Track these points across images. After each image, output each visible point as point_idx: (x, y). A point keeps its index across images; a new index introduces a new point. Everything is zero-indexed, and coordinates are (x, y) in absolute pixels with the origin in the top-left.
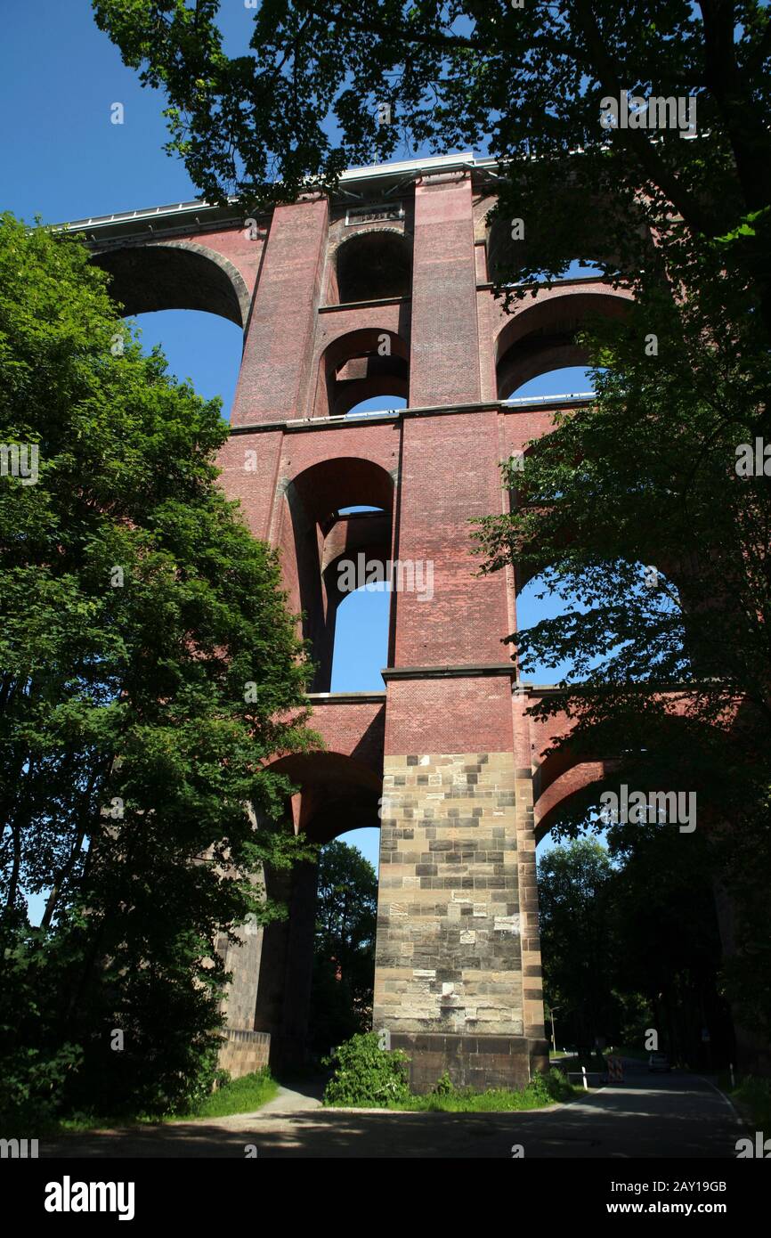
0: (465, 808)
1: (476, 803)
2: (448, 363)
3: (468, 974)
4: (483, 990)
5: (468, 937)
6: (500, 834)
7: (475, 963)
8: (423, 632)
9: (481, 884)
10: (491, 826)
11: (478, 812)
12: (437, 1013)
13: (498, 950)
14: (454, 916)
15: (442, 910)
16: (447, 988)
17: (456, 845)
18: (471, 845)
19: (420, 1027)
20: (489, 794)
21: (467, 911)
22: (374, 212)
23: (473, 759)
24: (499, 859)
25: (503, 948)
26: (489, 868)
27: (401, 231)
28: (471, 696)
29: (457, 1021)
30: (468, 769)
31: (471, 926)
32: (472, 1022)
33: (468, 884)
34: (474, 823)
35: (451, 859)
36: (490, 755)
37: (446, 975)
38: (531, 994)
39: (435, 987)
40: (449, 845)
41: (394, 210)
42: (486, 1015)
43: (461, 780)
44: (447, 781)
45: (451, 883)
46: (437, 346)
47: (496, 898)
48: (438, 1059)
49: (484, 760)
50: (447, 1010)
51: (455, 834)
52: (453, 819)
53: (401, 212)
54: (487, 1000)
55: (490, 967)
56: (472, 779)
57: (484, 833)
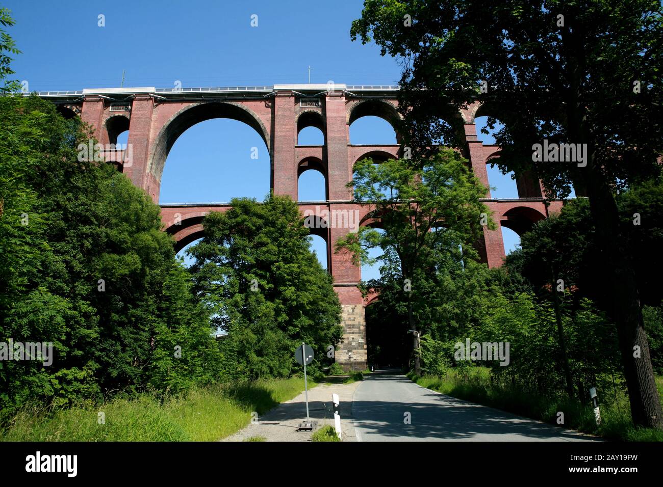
0: (352, 317)
1: (354, 316)
2: (340, 180)
3: (354, 351)
4: (357, 354)
5: (354, 344)
6: (359, 322)
7: (355, 349)
8: (339, 272)
9: (356, 333)
10: (357, 321)
11: (355, 318)
12: (348, 358)
13: (360, 346)
14: (351, 340)
15: (348, 339)
16: (350, 353)
17: (351, 325)
18: (353, 325)
19: (345, 361)
20: (357, 314)
21: (353, 339)
22: (310, 101)
23: (353, 306)
24: (359, 328)
25: (360, 344)
26: (357, 330)
27: (320, 113)
28: (352, 291)
29: (352, 360)
30: (352, 308)
31: (354, 341)
32: (355, 360)
33: (353, 333)
34: (354, 320)
35: (350, 328)
36: (357, 305)
37: (349, 351)
38: (365, 354)
39: (347, 354)
40: (349, 325)
41: (317, 102)
42: (357, 358)
43: (351, 311)
44: (348, 311)
45: (350, 333)
46: (337, 173)
47: (359, 336)
48: (349, 366)
49: (356, 306)
50: (350, 358)
51: (350, 323)
52: (350, 319)
53: (320, 103)
54: (358, 355)
55: (358, 349)
56: (353, 311)
57: (356, 322)
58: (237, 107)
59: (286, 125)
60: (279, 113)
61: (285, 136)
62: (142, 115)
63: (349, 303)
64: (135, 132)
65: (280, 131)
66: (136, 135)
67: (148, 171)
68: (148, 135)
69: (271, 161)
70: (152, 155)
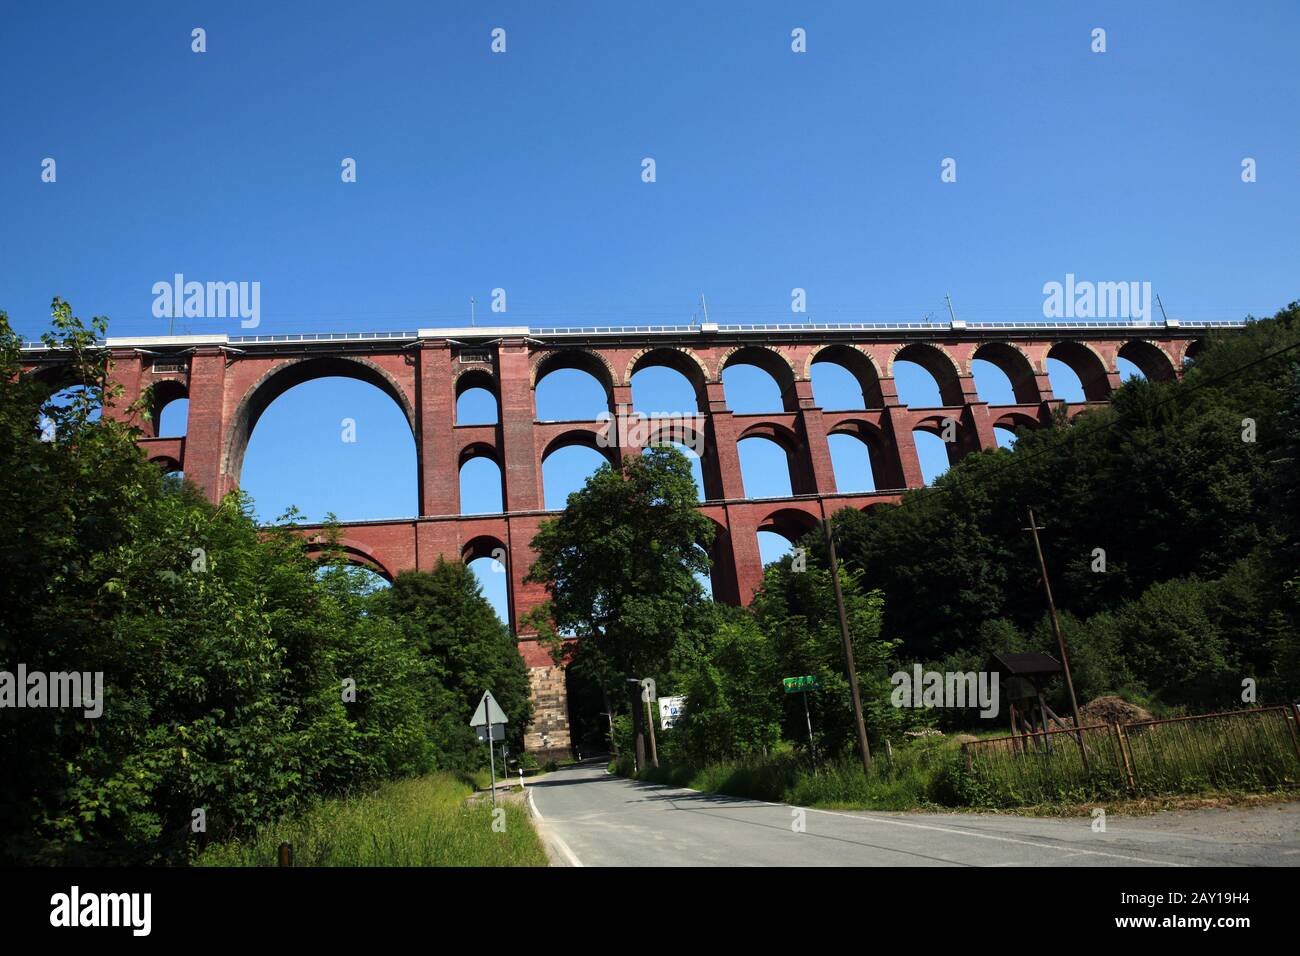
0: (547, 684)
1: (550, 682)
2: (523, 478)
3: (550, 733)
4: (555, 736)
5: (550, 723)
6: (557, 691)
7: (553, 730)
9: (553, 707)
10: (555, 689)
11: (550, 685)
12: (543, 744)
14: (546, 717)
15: (542, 716)
16: (545, 737)
17: (545, 696)
18: (549, 696)
19: (538, 748)
20: (554, 679)
21: (549, 715)
22: (475, 354)
23: (548, 668)
24: (558, 699)
25: (560, 724)
26: (555, 702)
27: (491, 372)
29: (549, 746)
30: (546, 672)
31: (551, 719)
32: (553, 745)
33: (549, 707)
34: (550, 689)
35: (543, 700)
36: (555, 667)
37: (544, 734)
38: (567, 736)
39: (542, 737)
40: (542, 696)
41: (485, 355)
42: (556, 743)
43: (545, 675)
44: (540, 676)
45: (544, 708)
46: (518, 467)
47: (557, 710)
48: (544, 756)
49: (553, 669)
50: (545, 743)
51: (544, 693)
52: (543, 688)
53: (490, 357)
54: (557, 739)
55: (557, 730)
56: (548, 675)
57: (552, 692)
58: (361, 364)
59: (440, 394)
60: (428, 376)
61: (437, 412)
62: (209, 380)
63: (542, 665)
64: (197, 408)
65: (430, 405)
66: (201, 414)
67: (222, 472)
68: (220, 414)
69: (418, 450)
70: (228, 446)
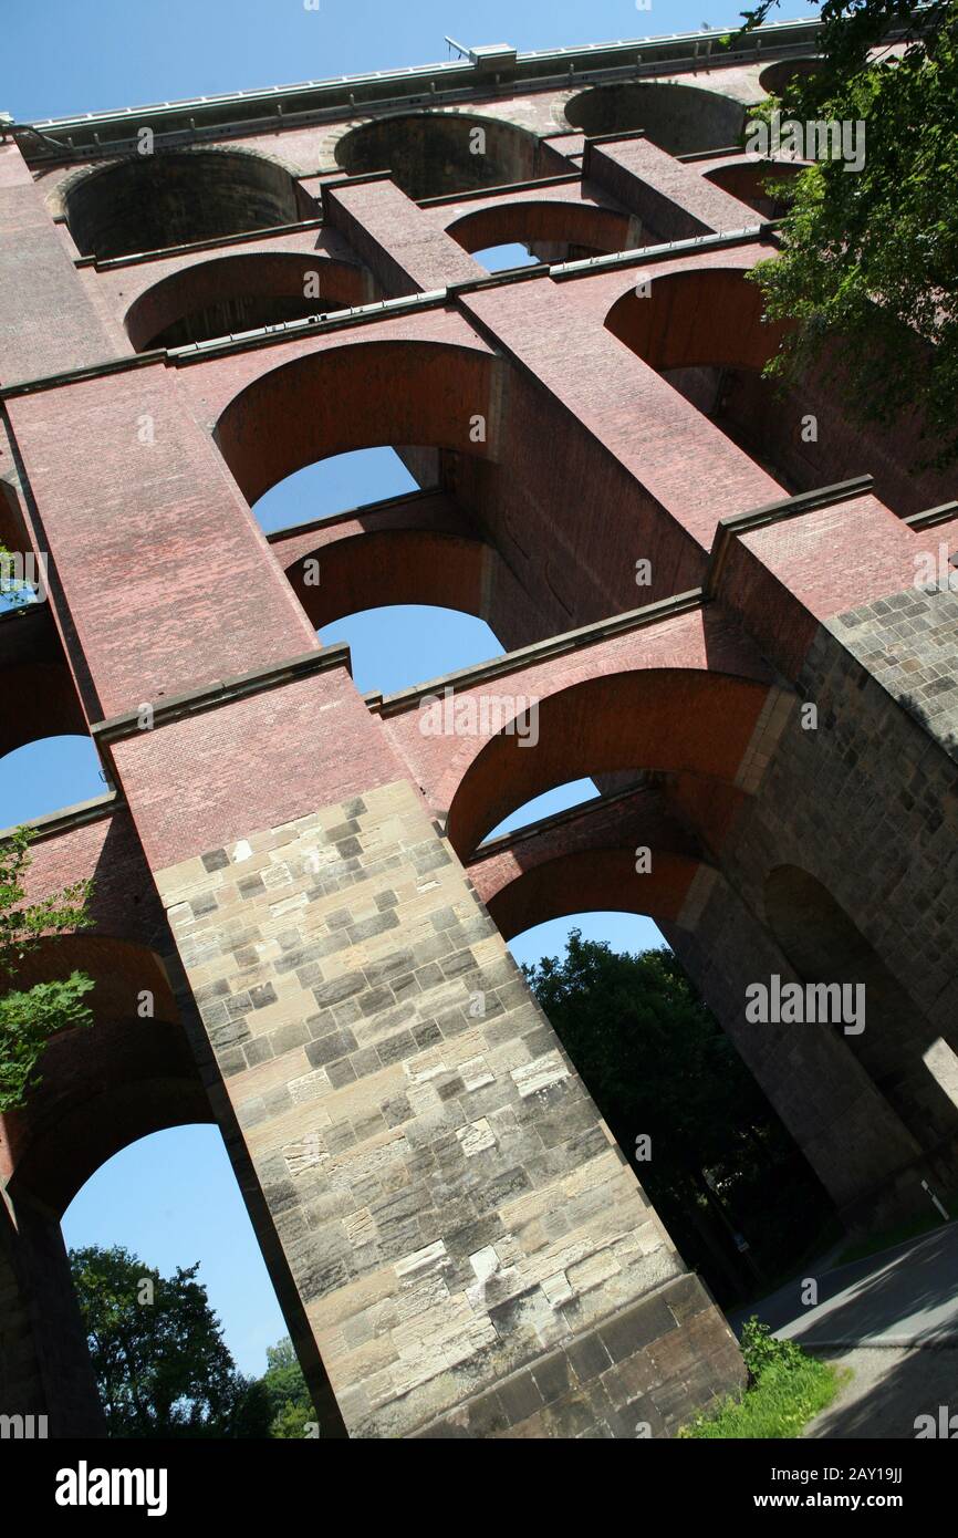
0: (359, 903)
1: (376, 886)
3: (511, 1210)
4: (559, 1227)
5: (478, 1138)
6: (448, 920)
7: (517, 1181)
8: (149, 675)
9: (454, 1026)
10: (424, 913)
11: (387, 900)
12: (487, 1330)
13: (549, 1132)
14: (429, 1109)
15: (400, 1111)
16: (483, 1263)
17: (372, 975)
18: (400, 963)
19: (464, 1384)
20: (394, 862)
21: (451, 1089)
23: (337, 815)
24: (467, 966)
25: (556, 1124)
26: (455, 988)
28: (287, 716)
29: (538, 1322)
30: (333, 835)
31: (474, 1114)
32: (569, 1306)
33: (428, 1035)
34: (389, 921)
35: (372, 1004)
36: (365, 797)
37: (466, 1238)
40: (355, 983)
42: (587, 1277)
43: (327, 859)
44: (302, 870)
45: (394, 1050)
47: (495, 1037)
49: (358, 809)
50: (504, 1313)
51: (360, 957)
52: (344, 931)
54: (576, 1242)
55: (550, 1173)
56: (350, 848)
57: (415, 931)
63: (304, 812)
